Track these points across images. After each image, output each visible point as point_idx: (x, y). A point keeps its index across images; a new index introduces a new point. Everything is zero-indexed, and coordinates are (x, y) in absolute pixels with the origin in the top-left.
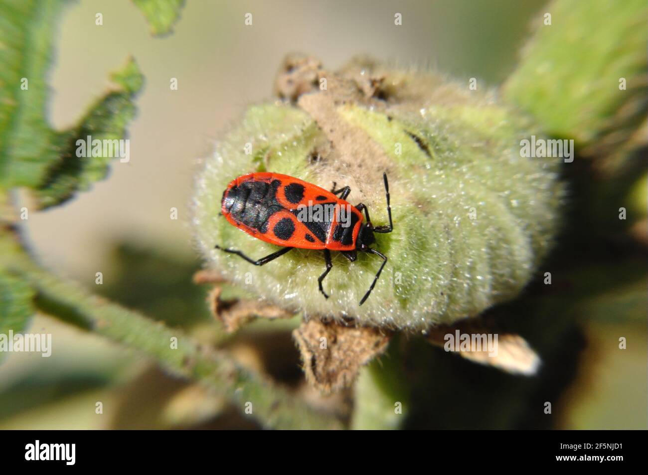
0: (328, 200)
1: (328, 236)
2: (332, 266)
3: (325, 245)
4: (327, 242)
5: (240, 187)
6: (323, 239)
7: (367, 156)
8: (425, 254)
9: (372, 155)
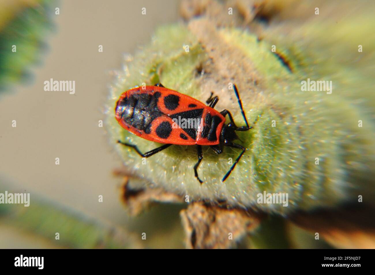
0: (198, 107)
1: (198, 134)
2: (202, 158)
3: (195, 141)
4: (197, 139)
5: (130, 98)
6: (194, 137)
7: (240, 70)
8: (278, 149)
9: (245, 69)
